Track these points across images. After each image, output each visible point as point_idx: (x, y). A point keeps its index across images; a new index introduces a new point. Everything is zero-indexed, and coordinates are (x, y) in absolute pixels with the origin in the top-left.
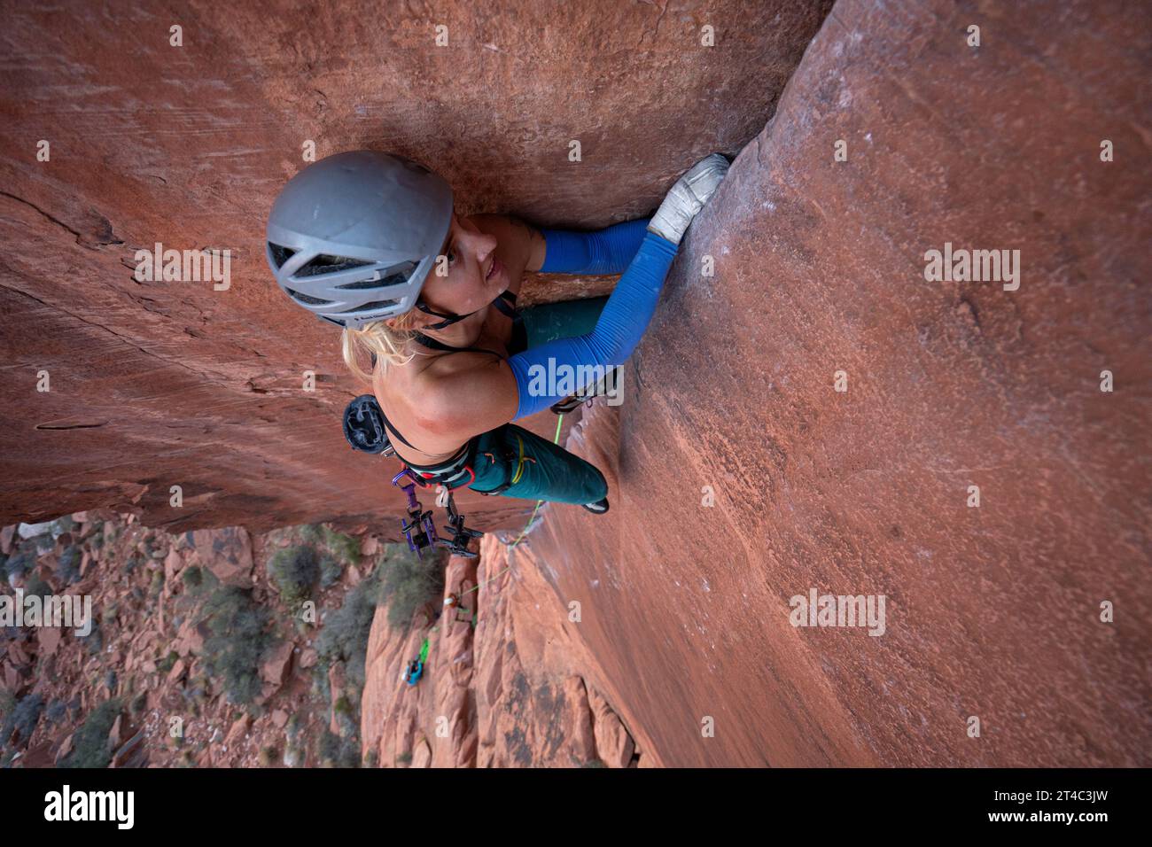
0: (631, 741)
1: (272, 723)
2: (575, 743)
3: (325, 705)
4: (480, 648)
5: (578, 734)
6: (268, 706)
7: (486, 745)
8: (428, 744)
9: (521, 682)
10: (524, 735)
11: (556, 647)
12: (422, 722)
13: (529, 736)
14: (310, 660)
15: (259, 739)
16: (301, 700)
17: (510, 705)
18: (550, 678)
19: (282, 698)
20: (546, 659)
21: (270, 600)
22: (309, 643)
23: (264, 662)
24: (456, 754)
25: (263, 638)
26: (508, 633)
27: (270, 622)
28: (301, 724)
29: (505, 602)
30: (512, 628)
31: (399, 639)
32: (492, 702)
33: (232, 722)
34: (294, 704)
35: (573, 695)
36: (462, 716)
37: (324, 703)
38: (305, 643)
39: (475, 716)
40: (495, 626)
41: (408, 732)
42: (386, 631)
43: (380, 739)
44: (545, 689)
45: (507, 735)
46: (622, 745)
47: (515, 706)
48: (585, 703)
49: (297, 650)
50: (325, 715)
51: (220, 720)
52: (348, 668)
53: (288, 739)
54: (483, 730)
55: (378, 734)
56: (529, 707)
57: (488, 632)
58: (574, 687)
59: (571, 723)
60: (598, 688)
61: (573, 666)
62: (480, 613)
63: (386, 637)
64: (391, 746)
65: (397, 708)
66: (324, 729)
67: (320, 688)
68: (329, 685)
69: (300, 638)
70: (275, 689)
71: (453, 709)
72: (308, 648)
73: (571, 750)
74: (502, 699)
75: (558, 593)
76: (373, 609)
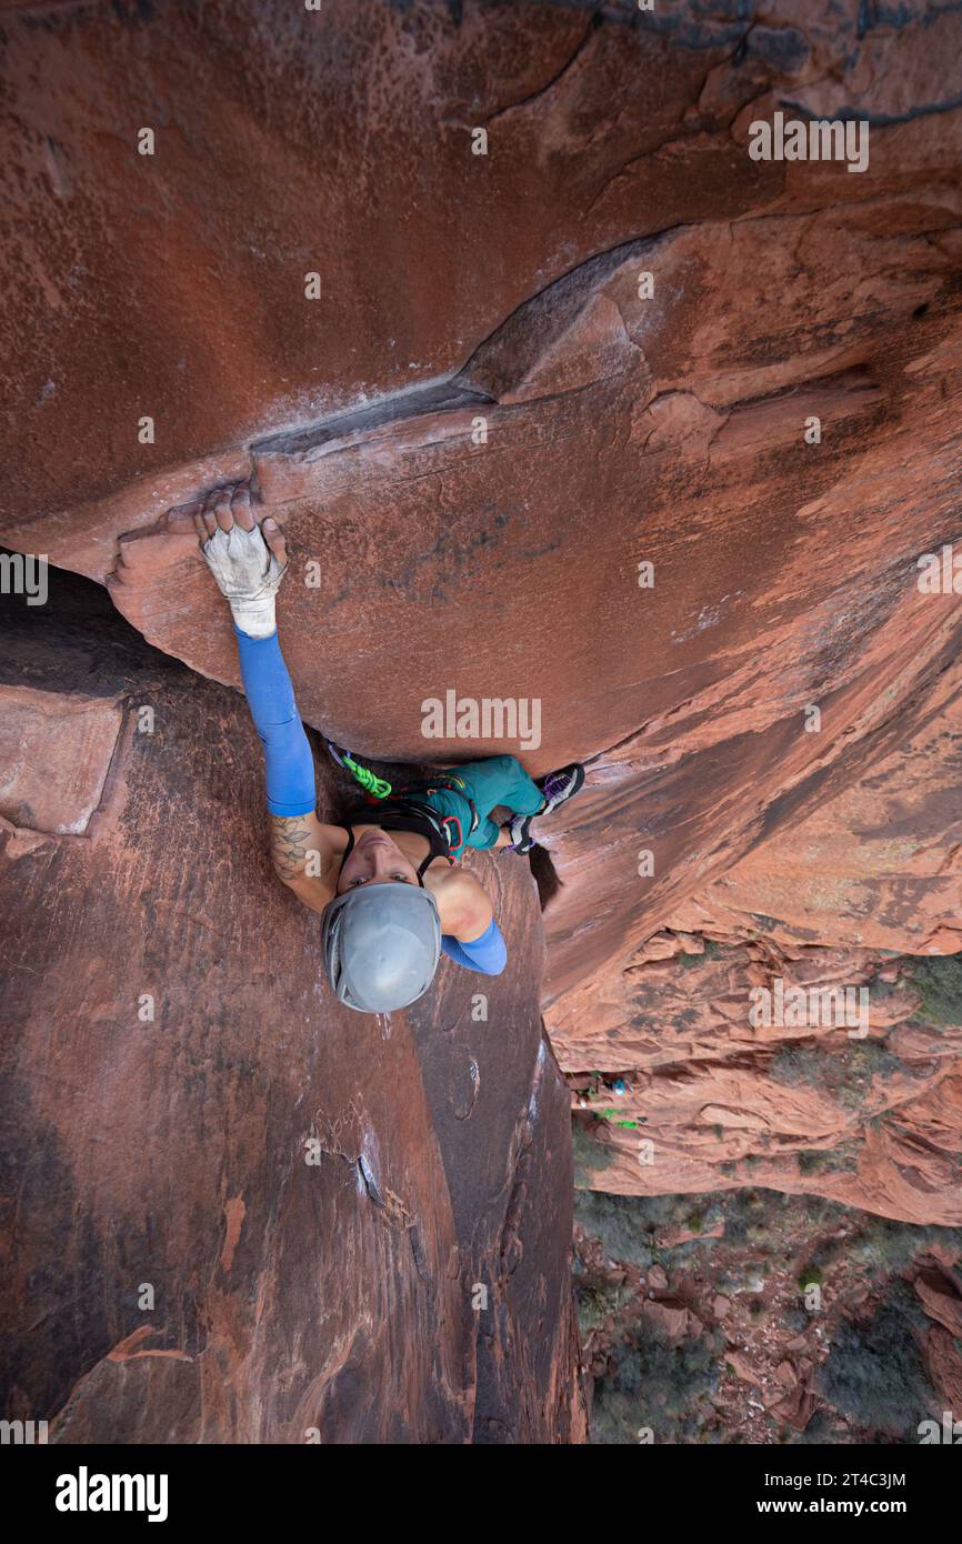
0: (657, 934)
1: (727, 1316)
2: (671, 974)
3: (699, 1246)
4: (618, 1065)
5: (663, 972)
6: (712, 1326)
7: (691, 1052)
8: (703, 1109)
9: (638, 1023)
10: (676, 1017)
11: (605, 994)
12: (687, 1119)
13: (676, 1012)
14: (659, 1276)
15: (746, 1331)
16: (700, 1280)
17: (656, 1031)
18: (630, 997)
19: (703, 1308)
20: (616, 1001)
21: (603, 1346)
22: (642, 1281)
23: (669, 1339)
24: (703, 1079)
25: (642, 1343)
26: (601, 1039)
27: (627, 1339)
28: (724, 1278)
29: (576, 1043)
30: (597, 1034)
31: (621, 1156)
32: (658, 1049)
33: (739, 1379)
34: (706, 1290)
35: (637, 978)
36: (674, 1076)
37: (699, 1249)
38: (643, 1286)
39: (674, 1065)
40: (597, 1051)
41: (696, 1133)
42: (616, 1174)
43: (710, 1164)
44: (638, 1000)
45: (679, 1032)
46: (662, 940)
47: (656, 1026)
48: (641, 967)
49: (651, 1294)
50: (709, 1246)
51: (739, 1397)
52: (660, 1222)
53: (739, 1291)
54: (680, 1056)
55: (706, 1167)
56: (654, 1013)
57: (602, 1058)
58: (631, 977)
59: (657, 978)
60: (628, 958)
61: (616, 978)
62: (589, 1069)
63: (622, 1173)
64: (711, 1149)
65: (680, 1147)
66: (722, 1245)
67: (685, 1258)
68: (681, 1245)
69: (639, 1293)
70: (694, 1317)
71: (670, 1086)
72: (647, 1281)
73: (676, 977)
74: (654, 1039)
75: (560, 995)
76: (598, 1195)
